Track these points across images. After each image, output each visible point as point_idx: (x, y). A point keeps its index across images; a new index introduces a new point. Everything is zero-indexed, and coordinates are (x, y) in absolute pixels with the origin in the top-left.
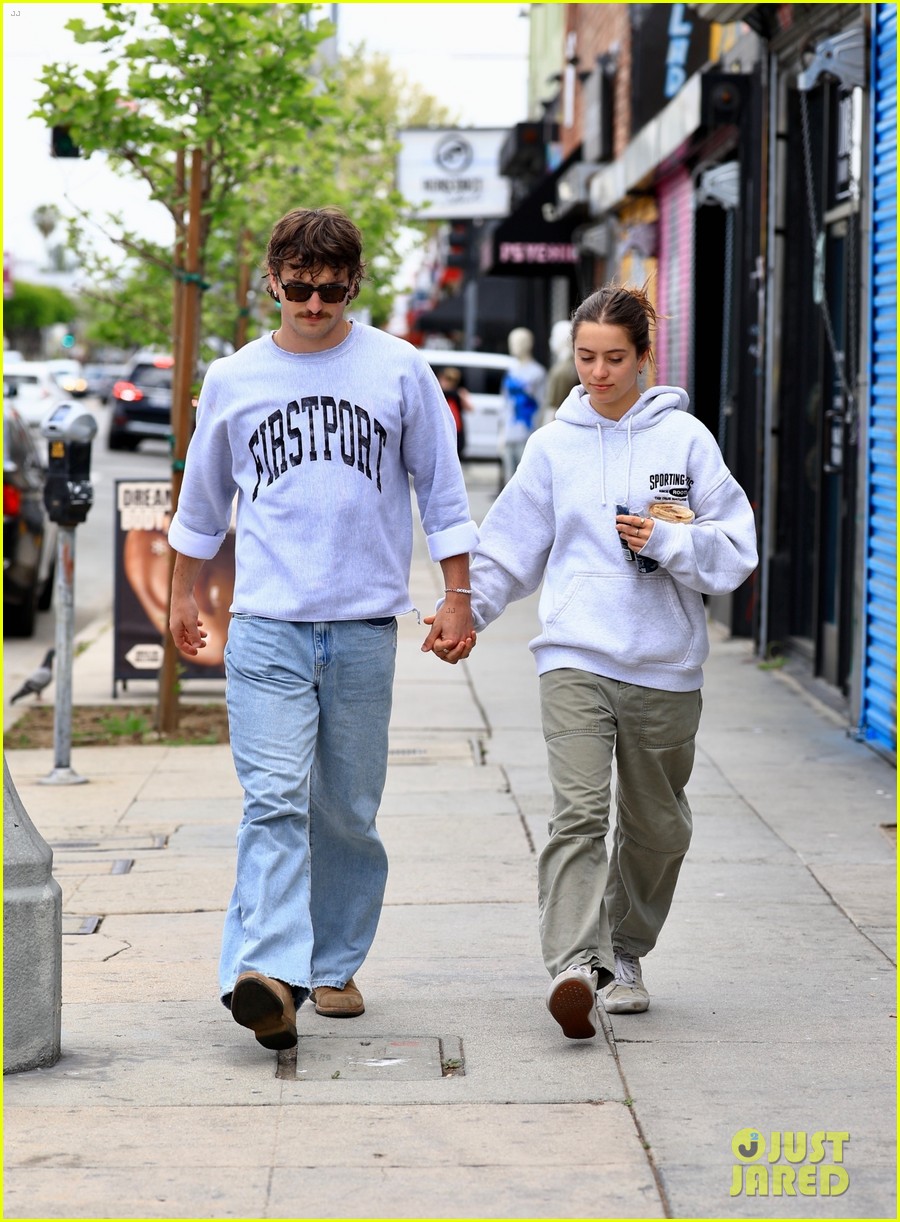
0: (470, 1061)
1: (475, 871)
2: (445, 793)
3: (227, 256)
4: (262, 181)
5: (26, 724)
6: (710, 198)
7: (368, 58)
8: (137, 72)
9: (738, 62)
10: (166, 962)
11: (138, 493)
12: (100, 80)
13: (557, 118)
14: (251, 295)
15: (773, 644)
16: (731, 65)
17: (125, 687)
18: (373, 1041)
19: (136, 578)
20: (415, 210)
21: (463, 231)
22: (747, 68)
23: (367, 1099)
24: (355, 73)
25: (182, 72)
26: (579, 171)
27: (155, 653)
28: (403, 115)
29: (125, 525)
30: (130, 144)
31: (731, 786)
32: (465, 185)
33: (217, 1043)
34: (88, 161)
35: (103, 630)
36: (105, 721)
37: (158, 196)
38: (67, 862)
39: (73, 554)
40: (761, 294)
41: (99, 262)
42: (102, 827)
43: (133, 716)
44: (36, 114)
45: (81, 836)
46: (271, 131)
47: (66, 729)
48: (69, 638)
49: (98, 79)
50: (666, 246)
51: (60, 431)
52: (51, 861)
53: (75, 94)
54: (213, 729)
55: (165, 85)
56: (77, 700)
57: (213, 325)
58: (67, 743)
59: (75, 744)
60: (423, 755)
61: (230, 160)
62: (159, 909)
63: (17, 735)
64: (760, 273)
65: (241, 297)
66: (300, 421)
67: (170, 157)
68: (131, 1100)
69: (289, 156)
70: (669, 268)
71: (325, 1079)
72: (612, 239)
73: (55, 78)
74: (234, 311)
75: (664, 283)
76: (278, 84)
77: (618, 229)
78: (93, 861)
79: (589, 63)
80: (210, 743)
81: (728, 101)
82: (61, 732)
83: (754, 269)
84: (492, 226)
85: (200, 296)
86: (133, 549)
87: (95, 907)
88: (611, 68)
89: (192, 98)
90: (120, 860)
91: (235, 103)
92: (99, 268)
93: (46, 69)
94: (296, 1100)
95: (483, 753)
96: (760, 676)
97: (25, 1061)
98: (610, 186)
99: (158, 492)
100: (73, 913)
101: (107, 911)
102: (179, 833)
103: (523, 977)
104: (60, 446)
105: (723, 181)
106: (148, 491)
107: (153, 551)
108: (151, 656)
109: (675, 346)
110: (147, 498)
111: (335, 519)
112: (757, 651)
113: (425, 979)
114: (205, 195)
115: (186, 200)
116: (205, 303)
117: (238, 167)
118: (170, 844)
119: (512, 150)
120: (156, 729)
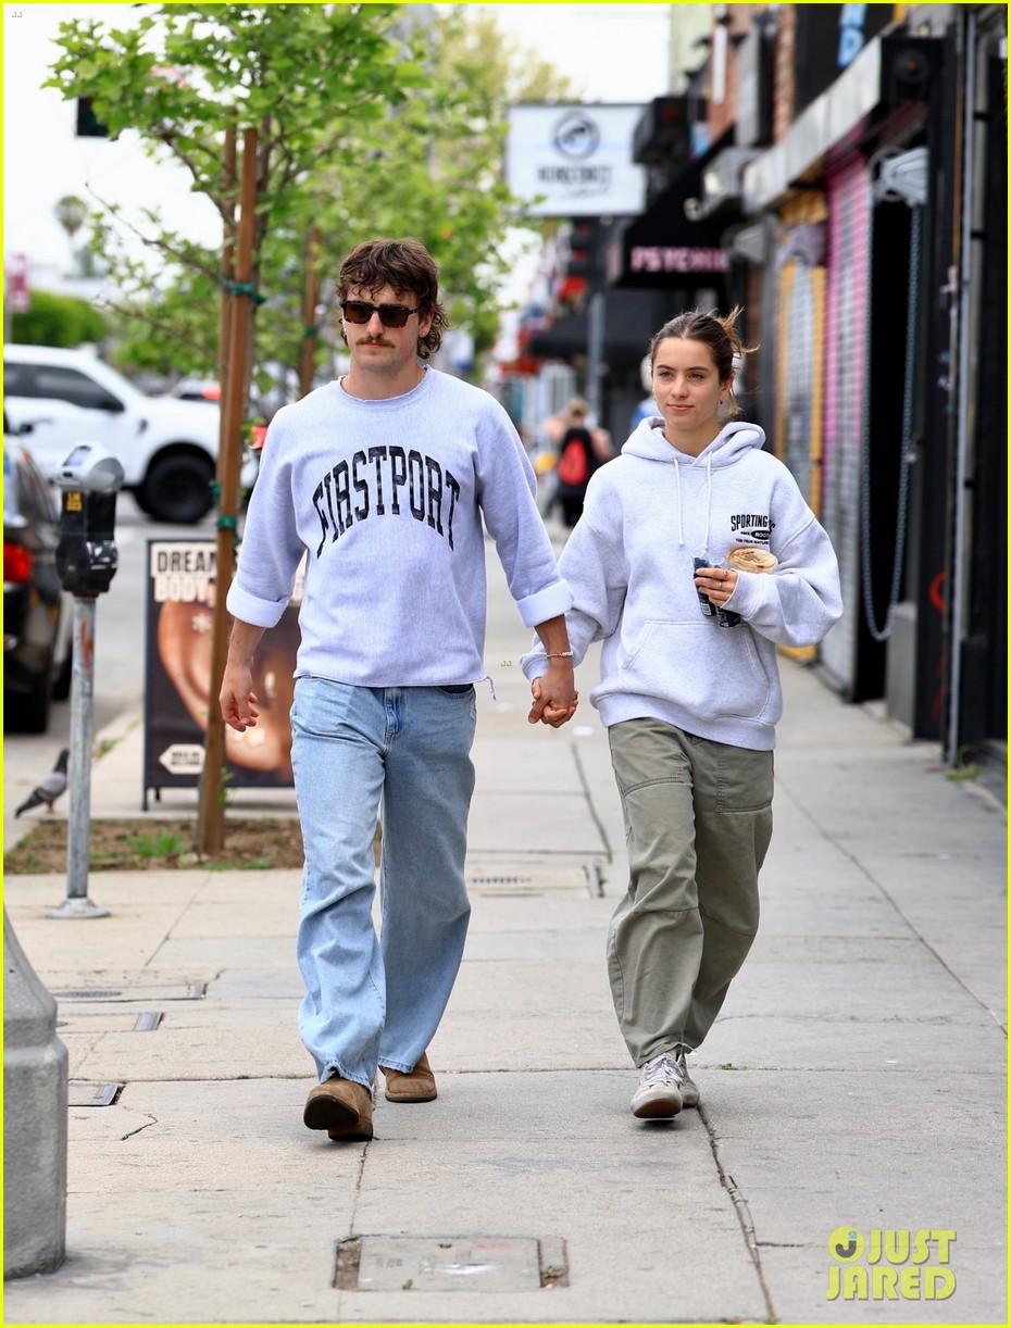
0: (575, 1268)
1: (588, 1030)
2: (553, 932)
3: (291, 261)
4: (333, 168)
5: (35, 843)
6: (891, 192)
7: (471, 16)
8: (176, 31)
9: (928, 23)
10: (200, 1142)
11: (176, 556)
12: (132, 43)
13: (704, 92)
14: (320, 310)
15: (965, 748)
16: (919, 27)
17: (158, 797)
18: (455, 1243)
19: (173, 660)
20: (526, 206)
21: (587, 232)
22: (939, 32)
23: (445, 1315)
24: (454, 34)
25: (233, 33)
26: (731, 158)
27: (195, 754)
28: (514, 88)
29: (159, 596)
30: (168, 123)
31: (909, 926)
32: (589, 174)
33: (261, 1244)
34: (116, 143)
35: (133, 725)
36: (132, 839)
37: (200, 187)
38: (80, 1015)
39: (92, 631)
40: (954, 313)
41: (131, 268)
42: (126, 972)
43: (166, 834)
44: (51, 83)
45: (100, 983)
46: (343, 106)
47: (82, 849)
48: (88, 735)
49: (128, 40)
50: (837, 253)
51: (76, 479)
52: (55, 1015)
53: (100, 59)
54: (266, 850)
55: (210, 47)
56: (97, 813)
57: (272, 348)
58: (83, 866)
59: (93, 868)
60: (526, 884)
61: (291, 143)
62: (194, 1076)
63: (23, 856)
64: (952, 287)
65: (307, 313)
66: (366, 472)
67: (220, 138)
68: (152, 1315)
69: (366, 138)
70: (841, 280)
71: (394, 1290)
72: (771, 243)
73: (75, 39)
74: (298, 332)
75: (834, 299)
76: (352, 47)
77: (778, 231)
78: (114, 1014)
79: (744, 24)
80: (262, 868)
81: (915, 72)
82: (75, 853)
83: (946, 282)
84: (623, 225)
85: (254, 311)
86: (169, 624)
87: (113, 1072)
88: (771, 29)
89: (245, 64)
90: (147, 1013)
91: (299, 72)
92: (132, 275)
93: (64, 27)
94: (357, 1316)
95: (601, 882)
96: (949, 787)
97: (21, 1265)
98: (768, 177)
99: (201, 555)
100: (86, 1080)
101: (128, 1077)
102: (219, 980)
103: (643, 1164)
104: (77, 497)
105: (908, 172)
106: (187, 554)
107: (195, 627)
108: (191, 758)
109: (847, 376)
110: (187, 562)
111: (404, 578)
112: (945, 758)
113: (522, 1164)
114: (261, 185)
115: (237, 191)
116: (261, 321)
117: (302, 151)
118: (208, 993)
119: (647, 130)
120: (195, 849)
